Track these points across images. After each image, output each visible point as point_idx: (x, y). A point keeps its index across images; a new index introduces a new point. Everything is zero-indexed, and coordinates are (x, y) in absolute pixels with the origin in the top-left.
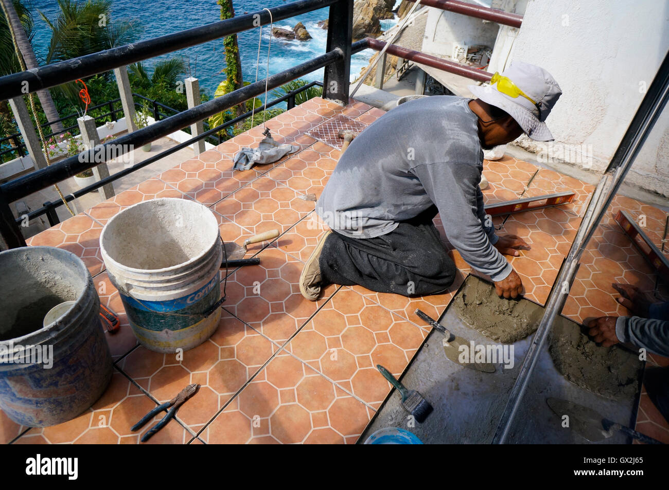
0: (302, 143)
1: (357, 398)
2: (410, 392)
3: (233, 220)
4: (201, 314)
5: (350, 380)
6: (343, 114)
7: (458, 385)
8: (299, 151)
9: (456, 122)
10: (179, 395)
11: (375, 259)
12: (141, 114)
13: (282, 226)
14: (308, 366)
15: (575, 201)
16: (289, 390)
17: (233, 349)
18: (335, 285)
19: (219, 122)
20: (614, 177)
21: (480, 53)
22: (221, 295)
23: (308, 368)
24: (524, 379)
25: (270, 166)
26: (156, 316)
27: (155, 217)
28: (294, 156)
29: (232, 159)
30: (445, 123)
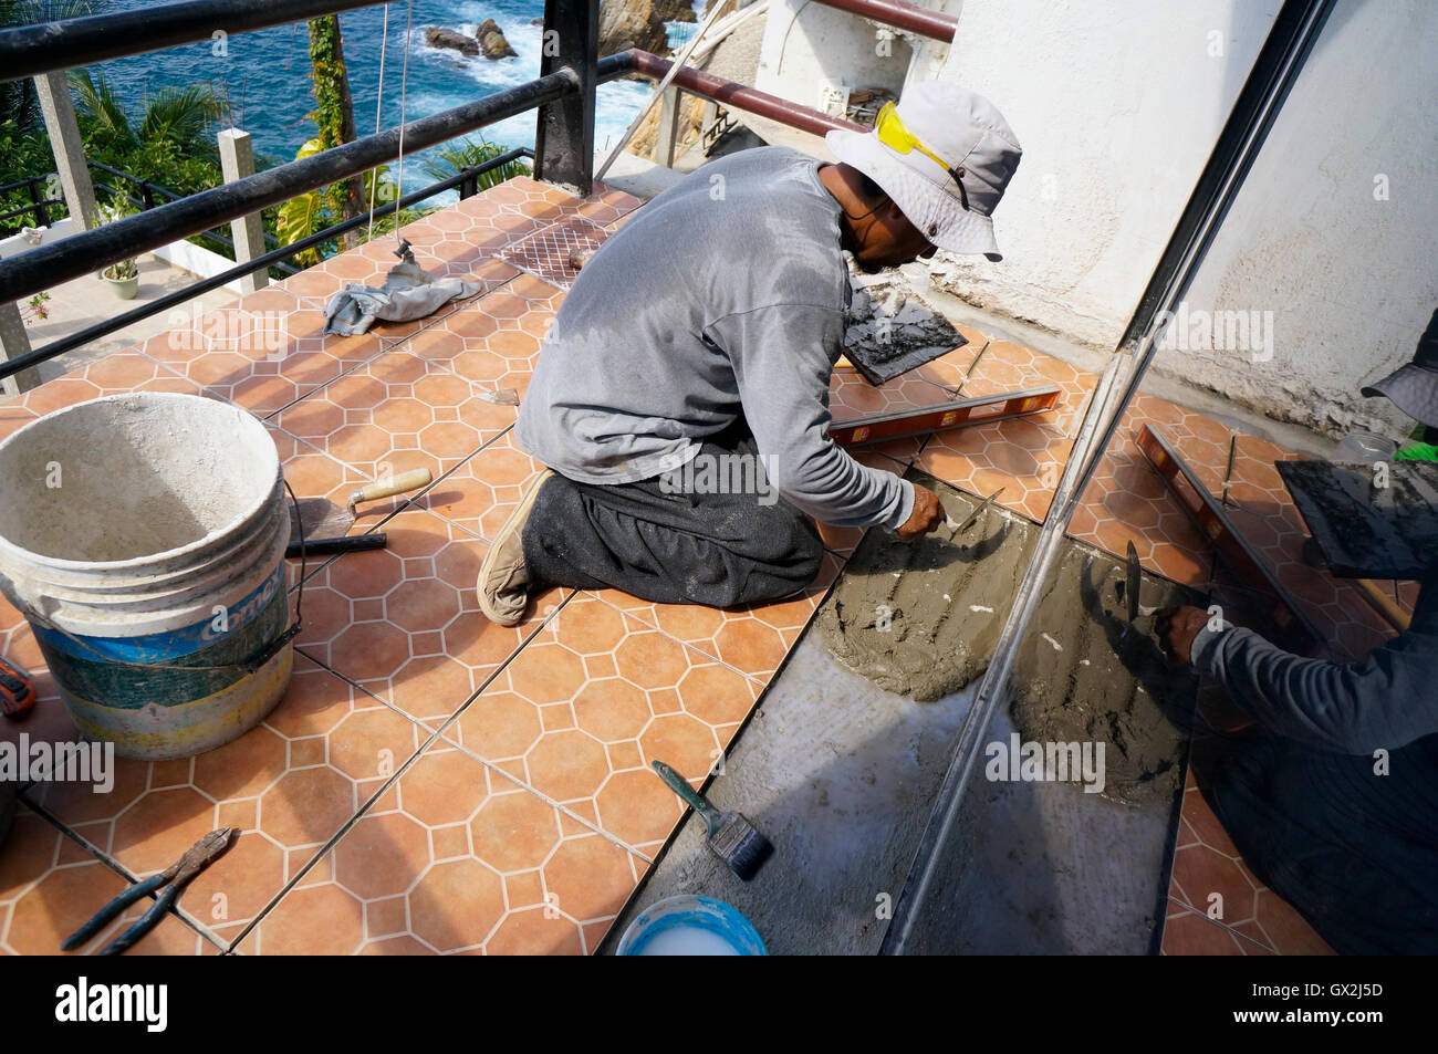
0: (487, 277)
1: (609, 835)
2: (724, 817)
3: (324, 449)
4: (240, 665)
5: (594, 798)
6: (580, 215)
7: (826, 793)
8: (479, 294)
9: (795, 219)
10: (185, 857)
11: (651, 528)
12: (110, 210)
13: (440, 460)
14: (497, 772)
15: (1061, 405)
16: (454, 828)
17: (321, 742)
18: (561, 589)
19: (301, 233)
20: (1134, 358)
21: (874, 104)
22: (289, 620)
23: (497, 776)
24: (959, 774)
25: (412, 326)
26: (123, 674)
27: (119, 439)
28: (468, 304)
29: (321, 309)
30: (771, 222)
